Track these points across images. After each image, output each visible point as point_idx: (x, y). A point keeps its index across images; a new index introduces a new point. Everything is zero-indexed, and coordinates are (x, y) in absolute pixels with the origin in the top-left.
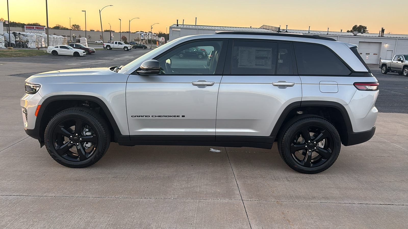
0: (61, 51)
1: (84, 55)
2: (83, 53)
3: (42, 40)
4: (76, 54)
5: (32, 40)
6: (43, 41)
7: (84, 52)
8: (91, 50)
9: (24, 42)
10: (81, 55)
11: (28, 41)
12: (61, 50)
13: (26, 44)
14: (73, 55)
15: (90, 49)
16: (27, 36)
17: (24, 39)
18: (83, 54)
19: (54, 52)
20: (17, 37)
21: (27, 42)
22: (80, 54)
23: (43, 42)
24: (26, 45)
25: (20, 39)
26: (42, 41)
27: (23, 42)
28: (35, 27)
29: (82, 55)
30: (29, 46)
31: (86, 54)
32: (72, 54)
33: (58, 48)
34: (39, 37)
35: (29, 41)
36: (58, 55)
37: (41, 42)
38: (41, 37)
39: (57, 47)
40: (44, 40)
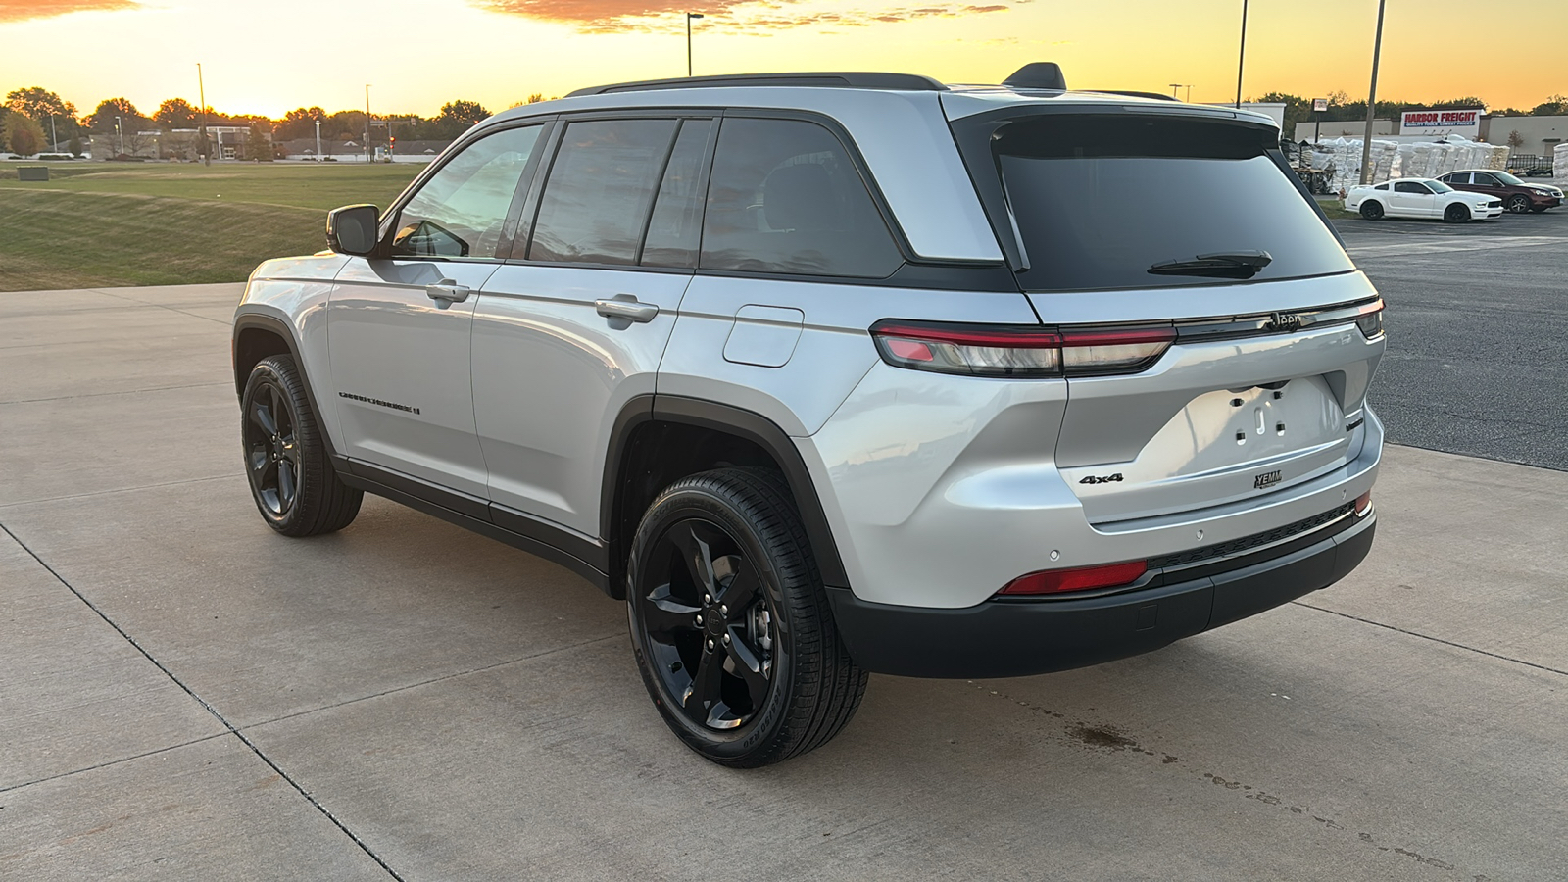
0: (1395, 203)
1: (1489, 215)
2: (1486, 208)
3: (1394, 162)
4: (1457, 214)
5: (1351, 164)
6: (1398, 166)
7: (1492, 205)
8: (1544, 194)
9: (1317, 173)
10: (1475, 216)
11: (1331, 169)
12: (1399, 196)
13: (1325, 179)
14: (1442, 217)
15: (1538, 192)
16: (1332, 152)
17: (1320, 163)
18: (1487, 213)
19: (1372, 209)
20: (1291, 157)
21: (1330, 172)
22: (1472, 211)
23: (1396, 169)
24: (1324, 183)
25: (1303, 164)
26: (1390, 166)
27: (1311, 174)
28: (1439, 113)
29: (1483, 216)
30: (1335, 186)
31: (1504, 212)
32: (1440, 213)
33: (1387, 189)
34: (1379, 152)
35: (1336, 168)
36: (1383, 219)
37: (1388, 172)
38: (1387, 153)
39: (1386, 187)
40: (1400, 161)
